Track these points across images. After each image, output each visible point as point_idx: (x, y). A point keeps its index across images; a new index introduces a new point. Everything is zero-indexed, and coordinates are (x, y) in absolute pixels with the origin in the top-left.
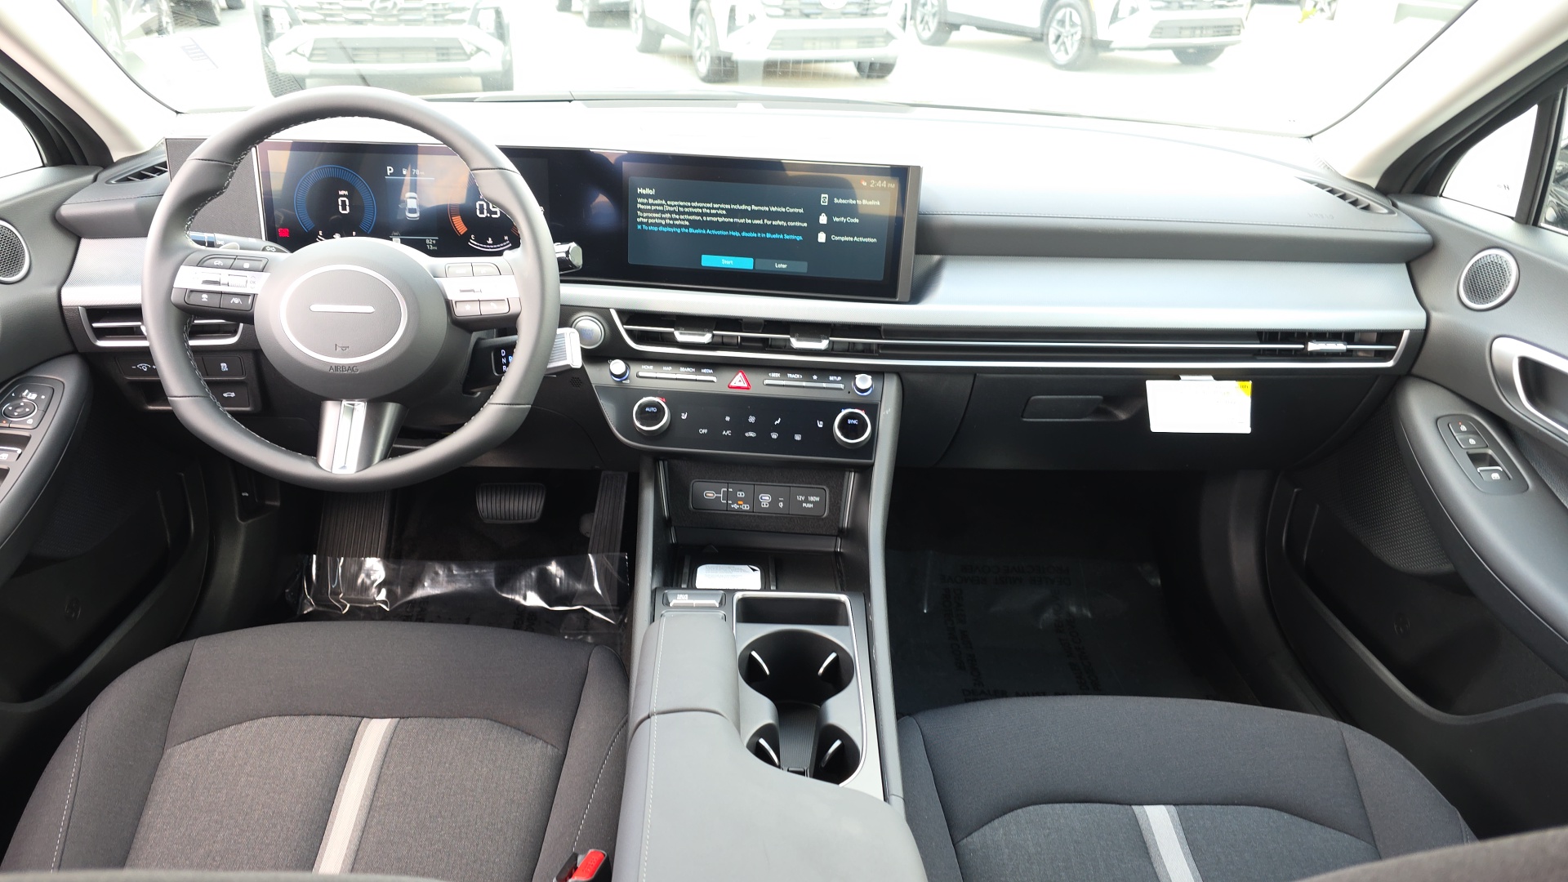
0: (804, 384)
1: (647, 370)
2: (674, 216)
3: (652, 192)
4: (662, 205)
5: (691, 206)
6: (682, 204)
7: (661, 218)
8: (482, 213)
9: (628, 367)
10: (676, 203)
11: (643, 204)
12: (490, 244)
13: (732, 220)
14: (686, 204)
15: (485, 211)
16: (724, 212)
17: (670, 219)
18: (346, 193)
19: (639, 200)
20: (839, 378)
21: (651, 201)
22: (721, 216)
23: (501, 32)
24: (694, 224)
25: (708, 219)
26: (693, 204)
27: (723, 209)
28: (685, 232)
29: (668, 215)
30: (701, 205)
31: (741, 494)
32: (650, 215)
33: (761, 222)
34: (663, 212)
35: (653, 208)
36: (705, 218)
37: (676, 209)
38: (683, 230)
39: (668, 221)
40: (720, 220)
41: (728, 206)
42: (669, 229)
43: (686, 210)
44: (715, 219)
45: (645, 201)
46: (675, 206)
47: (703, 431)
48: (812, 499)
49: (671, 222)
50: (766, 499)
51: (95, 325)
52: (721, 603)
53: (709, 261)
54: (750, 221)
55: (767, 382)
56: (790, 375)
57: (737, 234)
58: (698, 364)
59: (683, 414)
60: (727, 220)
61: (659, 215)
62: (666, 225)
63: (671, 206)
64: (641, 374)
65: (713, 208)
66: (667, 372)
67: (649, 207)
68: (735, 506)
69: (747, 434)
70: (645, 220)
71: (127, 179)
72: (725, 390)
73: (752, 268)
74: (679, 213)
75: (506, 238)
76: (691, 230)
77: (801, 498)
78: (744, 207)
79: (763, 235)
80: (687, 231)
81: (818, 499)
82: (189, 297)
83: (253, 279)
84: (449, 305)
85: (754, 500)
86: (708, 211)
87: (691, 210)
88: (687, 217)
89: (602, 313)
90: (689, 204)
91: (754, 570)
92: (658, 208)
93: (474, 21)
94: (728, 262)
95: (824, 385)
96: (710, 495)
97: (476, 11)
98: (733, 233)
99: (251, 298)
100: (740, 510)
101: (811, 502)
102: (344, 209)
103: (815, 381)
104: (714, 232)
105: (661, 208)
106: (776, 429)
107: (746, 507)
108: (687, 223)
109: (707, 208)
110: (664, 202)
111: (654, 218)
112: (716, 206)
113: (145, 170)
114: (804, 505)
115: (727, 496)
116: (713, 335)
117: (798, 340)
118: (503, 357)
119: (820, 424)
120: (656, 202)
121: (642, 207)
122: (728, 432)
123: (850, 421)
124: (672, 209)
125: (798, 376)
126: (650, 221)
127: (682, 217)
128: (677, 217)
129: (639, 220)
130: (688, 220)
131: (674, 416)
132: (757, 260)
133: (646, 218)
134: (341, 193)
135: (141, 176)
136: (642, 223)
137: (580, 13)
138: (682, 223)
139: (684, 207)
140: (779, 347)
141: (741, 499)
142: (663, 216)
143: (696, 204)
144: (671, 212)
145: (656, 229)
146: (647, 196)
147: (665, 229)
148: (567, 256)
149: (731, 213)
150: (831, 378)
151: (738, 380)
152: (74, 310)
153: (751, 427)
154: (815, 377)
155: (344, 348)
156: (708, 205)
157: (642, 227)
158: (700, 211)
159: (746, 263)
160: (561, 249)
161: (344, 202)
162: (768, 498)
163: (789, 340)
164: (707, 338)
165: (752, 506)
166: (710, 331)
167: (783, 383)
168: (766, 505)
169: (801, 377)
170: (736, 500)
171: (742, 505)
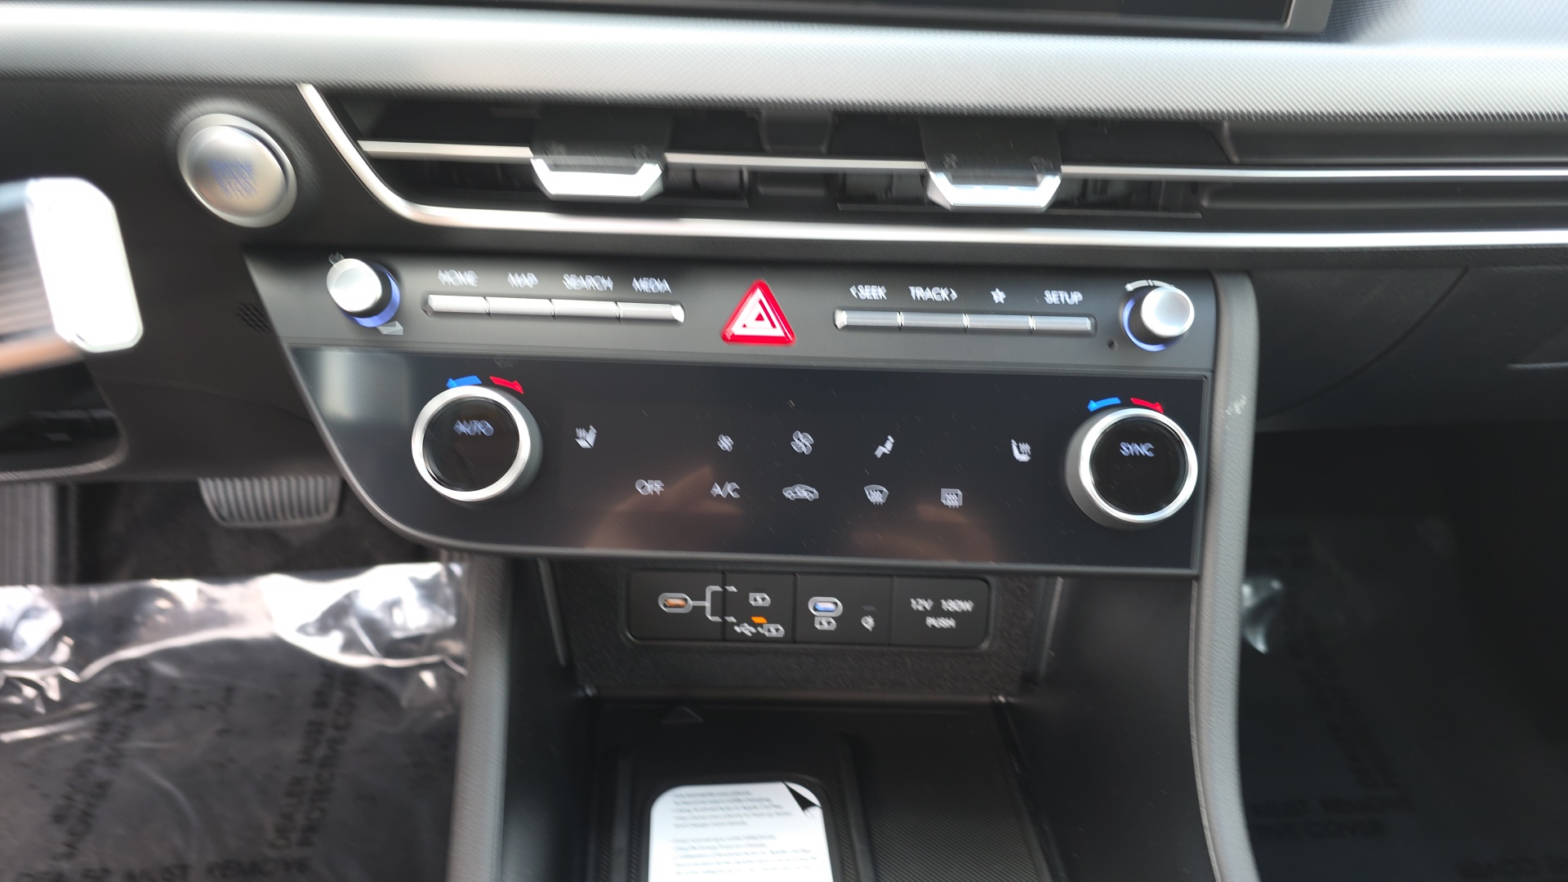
0: (966, 321)
1: (454, 289)
20: (1076, 297)
31: (759, 599)
47: (648, 489)
48: (952, 605)
50: (825, 610)
55: (842, 318)
56: (917, 292)
58: (621, 264)
59: (581, 432)
64: (434, 302)
66: (518, 293)
68: (746, 630)
72: (708, 349)
77: (921, 604)
81: (967, 606)
85: (795, 615)
91: (804, 804)
95: (1032, 322)
96: (676, 602)
100: (758, 638)
101: (948, 614)
103: (998, 310)
106: (880, 471)
107: (775, 631)
114: (931, 621)
115: (723, 604)
116: (666, 169)
117: (956, 179)
122: (729, 488)
123: (1128, 449)
125: (944, 293)
131: (553, 440)
140: (870, 198)
141: (760, 611)
150: (1052, 297)
151: (757, 314)
153: (801, 468)
154: (998, 296)
162: (832, 606)
163: (924, 178)
164: (644, 180)
165: (791, 628)
166: (655, 155)
167: (900, 319)
168: (829, 623)
169: (954, 295)
170: (747, 613)
171: (761, 625)
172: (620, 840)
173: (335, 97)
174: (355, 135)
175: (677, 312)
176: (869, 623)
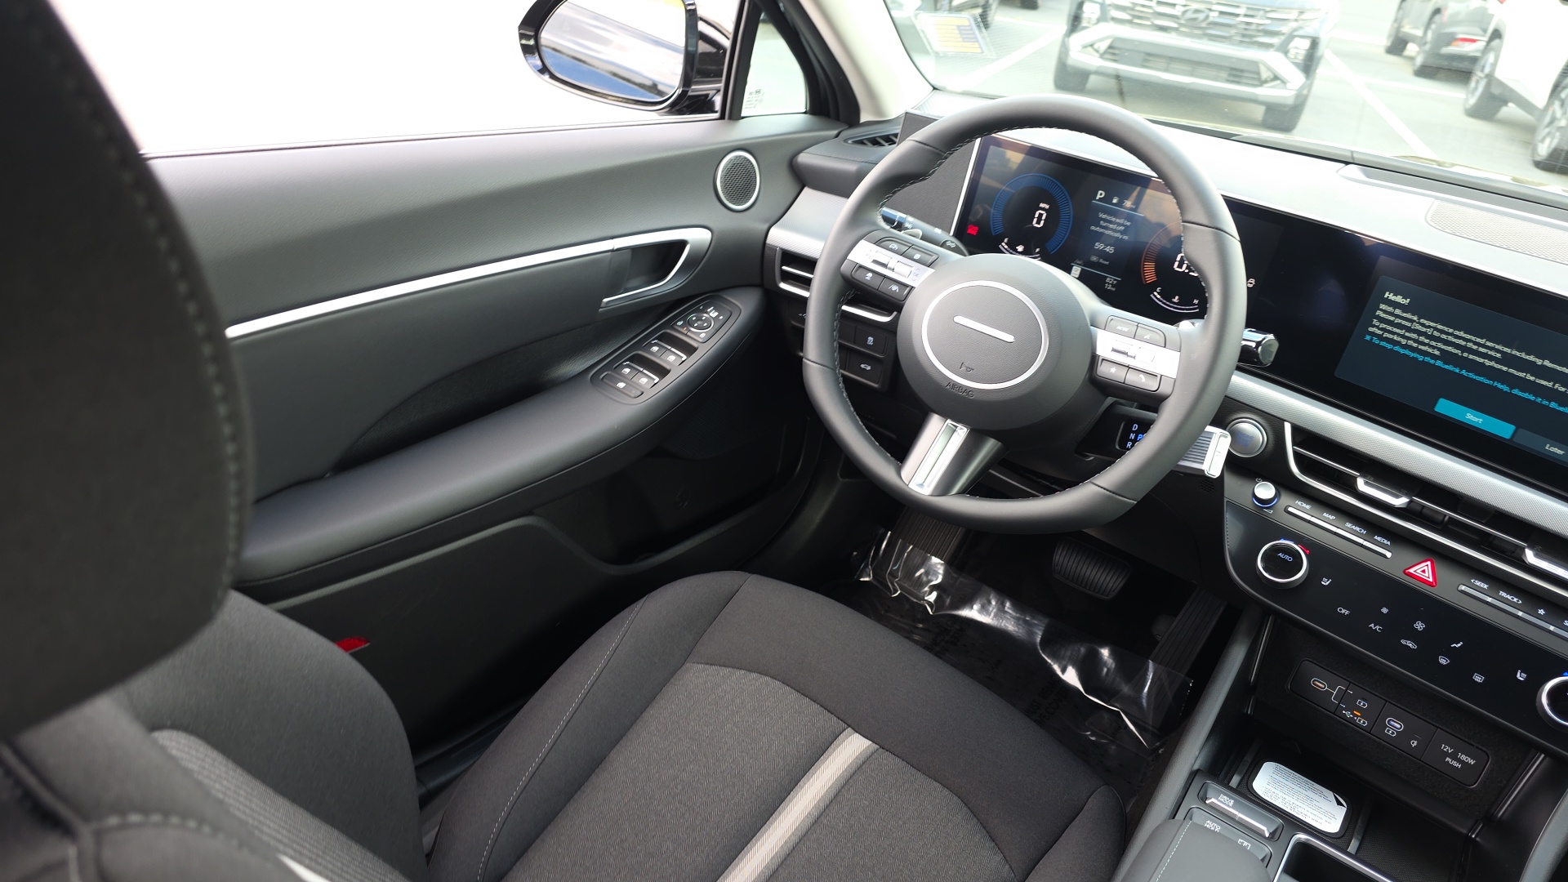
0: (1520, 614)
1: (1301, 509)
2: (1422, 339)
3: (1406, 302)
4: (1412, 321)
5: (1451, 334)
6: (1440, 327)
7: (1403, 336)
8: (1180, 266)
9: (1277, 495)
10: (1432, 324)
11: (1385, 312)
12: (1174, 303)
13: (1505, 369)
14: (1446, 329)
15: (1185, 266)
16: (1498, 355)
17: (1416, 341)
18: (1047, 207)
19: (1383, 306)
21: (1398, 312)
22: (1491, 358)
23: (1309, 65)
24: (1446, 356)
25: (1471, 357)
26: (1457, 333)
27: (1498, 351)
28: (1428, 363)
29: (1414, 336)
30: (1469, 337)
31: (1362, 704)
32: (1390, 328)
33: (1550, 385)
34: (1409, 329)
35: (1398, 321)
36: (1465, 355)
37: (1429, 331)
38: (1427, 359)
39: (1410, 343)
40: (1488, 363)
41: (1508, 350)
42: (1407, 352)
43: (1444, 336)
44: (1478, 359)
45: (1390, 309)
46: (1429, 327)
47: (1343, 611)
48: (1464, 757)
49: (1415, 345)
50: (1394, 726)
51: (784, 268)
52: (1272, 834)
53: (1446, 407)
54: (1532, 378)
55: (1463, 588)
56: (1504, 594)
57: (1505, 388)
58: (1373, 527)
59: (1325, 579)
60: (1499, 367)
61: (1402, 332)
62: (1406, 347)
63: (1423, 325)
64: (1290, 509)
65: (1484, 346)
66: (1326, 521)
67: (1392, 318)
68: (1348, 714)
69: (1403, 642)
70: (1380, 332)
71: (861, 142)
72: (1397, 574)
73: (1508, 436)
74: (1431, 337)
75: (1196, 301)
76: (1439, 363)
77: (1447, 749)
78: (1532, 358)
79: (1545, 403)
80: (1432, 362)
81: (1472, 762)
82: (856, 271)
83: (917, 272)
84: (1094, 359)
85: (1378, 721)
86: (1475, 347)
87: (1451, 338)
88: (1440, 345)
89: (1273, 423)
90: (1451, 331)
91: (1339, 803)
92: (1404, 322)
93: (1284, 49)
94: (1476, 419)
95: (1552, 628)
96: (1321, 685)
97: (1291, 37)
98: (1500, 386)
99: (908, 289)
100: (1351, 721)
101: (1459, 761)
102: (1038, 223)
103: (1539, 617)
104: (1471, 375)
105: (1408, 324)
106: (1450, 653)
107: (1363, 722)
108: (1437, 353)
109: (1475, 343)
110: (1415, 318)
111: (1394, 333)
112: (1489, 344)
113: (881, 137)
114: (1448, 759)
115: (1342, 696)
116: (1411, 501)
117: (1537, 555)
118: (1134, 432)
119: (1521, 676)
120: (1404, 315)
121: (1382, 315)
122: (1378, 627)
124: (1424, 330)
125: (1515, 600)
126: (1386, 335)
127: (1433, 343)
128: (1427, 341)
129: (1371, 329)
130: (1439, 349)
131: (1314, 575)
132: (1521, 430)
133: (1382, 329)
134: (1042, 205)
135: (875, 142)
136: (1373, 334)
137: (1411, 59)
138: (1430, 350)
139: (1442, 332)
140: (1503, 552)
141: (1359, 709)
142: (1407, 334)
143: (1462, 334)
144: (1420, 333)
145: (1389, 346)
146: (1395, 305)
147: (1402, 351)
148: (1257, 347)
149: (1507, 360)
151: (1424, 570)
152: (773, 249)
153: (1414, 635)
154: (1542, 612)
155: (969, 369)
156: (1479, 340)
157: (1372, 339)
158: (1463, 343)
159: (1503, 429)
160: (1253, 337)
161: (1041, 215)
162: (1399, 726)
163: (1523, 549)
164: (1400, 501)
165: (1372, 725)
166: (1406, 495)
167: (1489, 599)
168: (1393, 733)
169: (1520, 602)
170: (1352, 707)
171: (1357, 716)
172: (1248, 759)
173: (1296, 429)
174: (1294, 443)
175: (1389, 555)
176: (1414, 744)
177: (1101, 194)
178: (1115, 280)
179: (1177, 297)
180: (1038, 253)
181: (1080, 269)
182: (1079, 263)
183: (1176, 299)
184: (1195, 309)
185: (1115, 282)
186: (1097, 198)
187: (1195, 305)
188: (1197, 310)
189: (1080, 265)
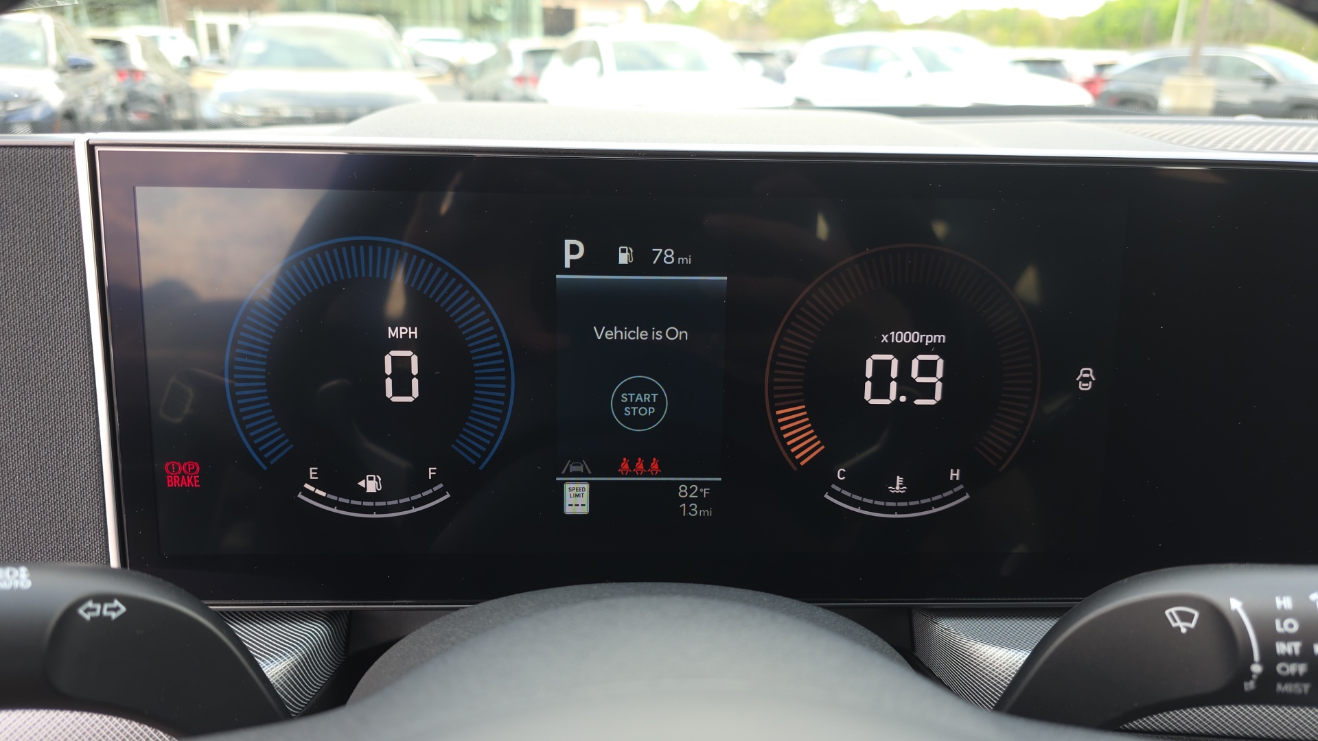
177: (573, 250)
178: (701, 484)
179: (899, 480)
180: (435, 480)
181: (586, 486)
182: (580, 469)
183: (899, 487)
184: (960, 494)
185: (705, 491)
186: (567, 265)
187: (955, 483)
188: (967, 497)
189: (585, 474)
